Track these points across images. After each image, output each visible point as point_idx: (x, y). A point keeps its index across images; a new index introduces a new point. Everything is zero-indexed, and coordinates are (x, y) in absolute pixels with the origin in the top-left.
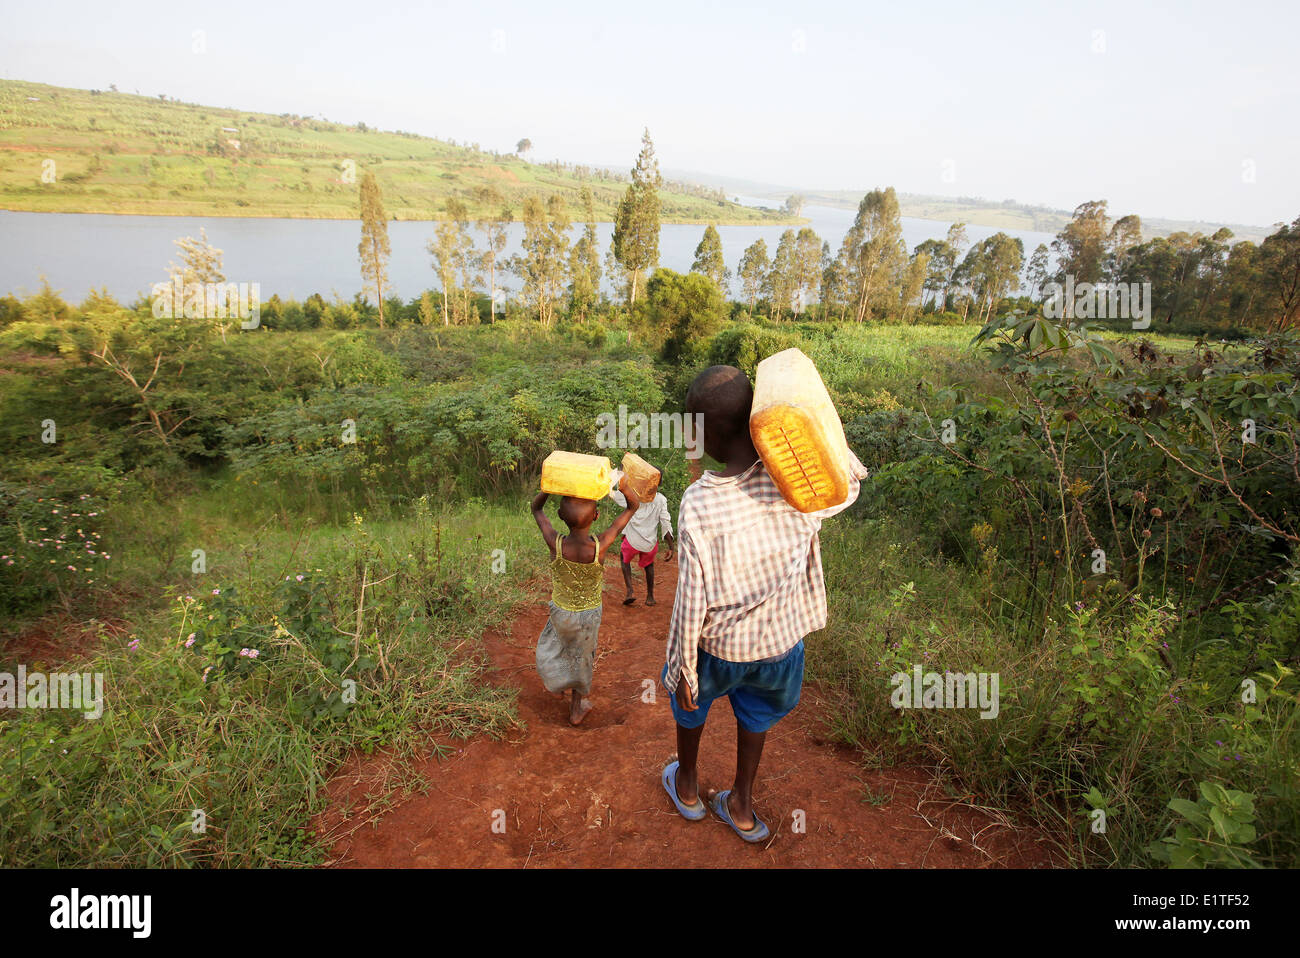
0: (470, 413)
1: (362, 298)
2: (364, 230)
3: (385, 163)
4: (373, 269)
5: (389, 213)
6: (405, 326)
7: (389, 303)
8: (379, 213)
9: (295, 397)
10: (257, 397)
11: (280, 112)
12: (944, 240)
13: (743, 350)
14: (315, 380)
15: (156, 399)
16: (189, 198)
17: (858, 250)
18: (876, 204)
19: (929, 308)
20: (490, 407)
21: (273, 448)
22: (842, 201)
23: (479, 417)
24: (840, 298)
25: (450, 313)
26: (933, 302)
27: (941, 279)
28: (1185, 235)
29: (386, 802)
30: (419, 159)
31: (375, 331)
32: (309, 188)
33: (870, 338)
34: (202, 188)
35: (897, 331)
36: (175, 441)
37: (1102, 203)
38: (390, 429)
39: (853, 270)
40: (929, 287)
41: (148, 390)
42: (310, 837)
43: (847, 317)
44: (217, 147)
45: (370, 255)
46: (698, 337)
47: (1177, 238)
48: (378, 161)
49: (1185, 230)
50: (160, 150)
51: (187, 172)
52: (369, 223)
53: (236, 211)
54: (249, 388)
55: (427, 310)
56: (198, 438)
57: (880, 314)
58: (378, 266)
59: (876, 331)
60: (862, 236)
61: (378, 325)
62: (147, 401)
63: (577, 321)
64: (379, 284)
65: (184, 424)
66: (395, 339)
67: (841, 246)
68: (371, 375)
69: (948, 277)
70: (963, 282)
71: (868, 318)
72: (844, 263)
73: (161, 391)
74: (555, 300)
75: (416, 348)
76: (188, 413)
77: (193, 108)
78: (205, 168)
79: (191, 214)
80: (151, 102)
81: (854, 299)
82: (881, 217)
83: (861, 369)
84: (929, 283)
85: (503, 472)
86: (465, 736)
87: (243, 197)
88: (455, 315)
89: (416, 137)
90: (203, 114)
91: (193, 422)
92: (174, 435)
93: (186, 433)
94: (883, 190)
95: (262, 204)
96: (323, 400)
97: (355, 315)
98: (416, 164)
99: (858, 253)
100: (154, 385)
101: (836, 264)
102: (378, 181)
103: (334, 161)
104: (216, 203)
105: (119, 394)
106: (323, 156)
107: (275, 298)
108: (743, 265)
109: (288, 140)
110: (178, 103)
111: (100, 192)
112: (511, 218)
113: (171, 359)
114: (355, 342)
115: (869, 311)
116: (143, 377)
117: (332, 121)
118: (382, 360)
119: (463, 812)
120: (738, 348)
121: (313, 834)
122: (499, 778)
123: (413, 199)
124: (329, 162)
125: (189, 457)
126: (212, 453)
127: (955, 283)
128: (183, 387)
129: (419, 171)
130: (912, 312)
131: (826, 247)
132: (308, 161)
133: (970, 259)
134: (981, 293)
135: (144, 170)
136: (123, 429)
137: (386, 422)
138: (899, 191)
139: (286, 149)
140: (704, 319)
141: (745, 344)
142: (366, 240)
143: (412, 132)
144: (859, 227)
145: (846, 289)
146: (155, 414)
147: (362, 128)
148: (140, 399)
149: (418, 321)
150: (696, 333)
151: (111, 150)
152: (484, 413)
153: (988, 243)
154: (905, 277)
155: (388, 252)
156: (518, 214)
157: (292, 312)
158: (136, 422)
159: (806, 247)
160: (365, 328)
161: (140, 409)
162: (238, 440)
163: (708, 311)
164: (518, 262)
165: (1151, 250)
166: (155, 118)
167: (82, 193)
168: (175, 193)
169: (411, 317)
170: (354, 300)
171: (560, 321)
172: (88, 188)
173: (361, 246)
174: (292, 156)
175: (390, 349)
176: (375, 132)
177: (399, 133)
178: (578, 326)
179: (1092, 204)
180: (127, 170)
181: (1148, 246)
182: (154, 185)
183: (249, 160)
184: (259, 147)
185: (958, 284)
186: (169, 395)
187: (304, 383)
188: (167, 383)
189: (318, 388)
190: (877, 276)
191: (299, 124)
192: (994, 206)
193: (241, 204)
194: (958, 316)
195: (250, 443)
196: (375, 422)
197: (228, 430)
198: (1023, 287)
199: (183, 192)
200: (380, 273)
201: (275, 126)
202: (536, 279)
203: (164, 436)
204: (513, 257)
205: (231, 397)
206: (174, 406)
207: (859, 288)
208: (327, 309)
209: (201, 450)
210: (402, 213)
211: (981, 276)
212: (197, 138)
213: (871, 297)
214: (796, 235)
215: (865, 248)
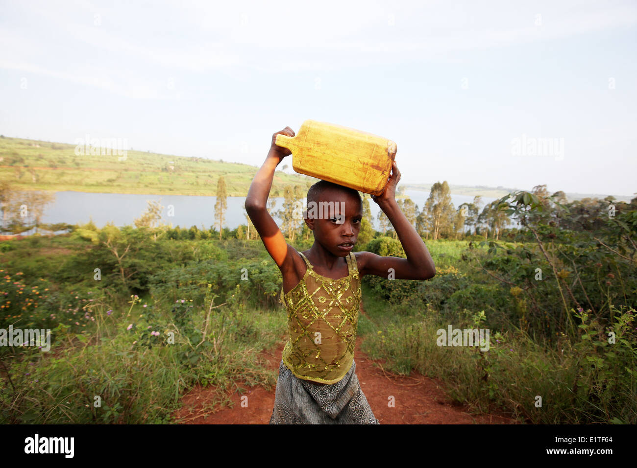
0: (257, 271)
1: (213, 227)
2: (217, 199)
3: (229, 174)
4: (219, 215)
5: (228, 194)
6: (230, 239)
7: (224, 230)
8: (224, 192)
9: (181, 265)
10: (165, 264)
11: (190, 156)
12: (472, 203)
13: (382, 248)
14: (190, 258)
15: (125, 262)
16: (152, 188)
17: (433, 208)
18: (438, 188)
19: (468, 233)
20: (266, 269)
21: (169, 285)
22: (423, 188)
23: (261, 273)
24: (425, 229)
25: (250, 234)
26: (470, 231)
27: (473, 220)
28: (590, 199)
29: (212, 408)
30: (242, 173)
31: (217, 241)
32: (198, 184)
33: (441, 247)
34: (157, 184)
35: (454, 243)
36: (128, 282)
37: (545, 186)
38: (221, 279)
39: (430, 216)
40: (467, 224)
41: (123, 258)
42: (172, 419)
43: (429, 238)
44: (166, 169)
45: (219, 209)
46: (360, 244)
47: (586, 201)
48: (226, 173)
49: (589, 197)
50: (144, 170)
51: (152, 178)
52: (220, 196)
53: (168, 192)
54: (163, 260)
55: (240, 233)
56: (138, 281)
57: (445, 236)
58: (221, 214)
59: (443, 243)
60: (434, 202)
61: (219, 239)
62: (121, 263)
63: (305, 239)
64: (221, 221)
65: (134, 275)
66: (226, 244)
67: (424, 206)
68: (215, 256)
69: (476, 220)
70: (483, 221)
71: (439, 238)
72: (426, 213)
73: (127, 259)
74: (296, 229)
75: (234, 247)
76: (136, 270)
77: (159, 155)
78: (159, 177)
79: (151, 194)
80: (144, 153)
81: (432, 229)
82: (442, 193)
83: (438, 260)
84: (467, 222)
85: (270, 296)
86: (253, 384)
87: (172, 187)
88: (252, 235)
89: (242, 164)
90: (162, 157)
91: (137, 274)
92: (128, 279)
93: (133, 279)
94: (441, 182)
95: (178, 190)
96: (193, 266)
97: (210, 235)
98: (241, 175)
99: (432, 209)
100: (125, 257)
101: (422, 214)
102: (225, 180)
103: (209, 174)
104: (161, 189)
105: (110, 260)
106: (204, 172)
107: (178, 227)
108: (380, 215)
109: (192, 166)
110: (154, 154)
111: (119, 186)
112: (278, 195)
113: (133, 246)
114: (209, 245)
115: (440, 235)
116: (121, 253)
117: (210, 159)
118: (219, 251)
119: (250, 418)
120: (379, 247)
121: (174, 418)
122: (269, 406)
123: (238, 188)
124: (207, 174)
125: (133, 289)
126: (143, 288)
127: (479, 222)
128: (136, 258)
129: (242, 177)
130: (460, 236)
131: (417, 207)
132: (199, 174)
133: (485, 211)
134: (493, 226)
135: (137, 177)
136: (109, 275)
137: (219, 275)
138: (449, 183)
139: (191, 169)
140: (363, 236)
141: (382, 245)
142: (218, 203)
143: (240, 162)
144: (432, 198)
145: (427, 224)
146: (122, 270)
147: (221, 161)
148: (117, 262)
149: (236, 238)
150: (359, 242)
151: (126, 170)
152: (263, 271)
153: (493, 204)
154: (455, 220)
155: (226, 208)
156: (282, 194)
157: (184, 232)
158: (114, 272)
159: (408, 207)
160: (213, 240)
161: (117, 267)
162: (155, 282)
163: (364, 232)
164: (281, 213)
165: (574, 206)
166: (145, 159)
167: (113, 186)
168: (146, 186)
169: (233, 236)
170: (210, 228)
171: (297, 239)
172: (115, 184)
173: (215, 206)
174: (193, 172)
175: (223, 247)
176: (226, 163)
177: (235, 163)
178: (305, 241)
179: (540, 186)
180: (130, 177)
181: (572, 204)
182: (139, 183)
183: (176, 173)
184: (181, 169)
185: (481, 222)
186: (131, 261)
187: (186, 259)
188: (130, 256)
189: (191, 262)
190: (442, 219)
191: (196, 160)
192: (493, 189)
193: (171, 190)
194: (483, 237)
195: (159, 283)
196: (215, 275)
197: (151, 277)
198: (513, 224)
199: (149, 185)
200: (222, 217)
201: (188, 161)
202: (288, 220)
203: (124, 279)
204: (278, 211)
205: (155, 264)
206: (130, 266)
207: (434, 224)
208: (198, 232)
209: (138, 286)
210: (233, 193)
211: (491, 218)
212: (159, 166)
213: (440, 228)
214: (403, 202)
215: (435, 207)
